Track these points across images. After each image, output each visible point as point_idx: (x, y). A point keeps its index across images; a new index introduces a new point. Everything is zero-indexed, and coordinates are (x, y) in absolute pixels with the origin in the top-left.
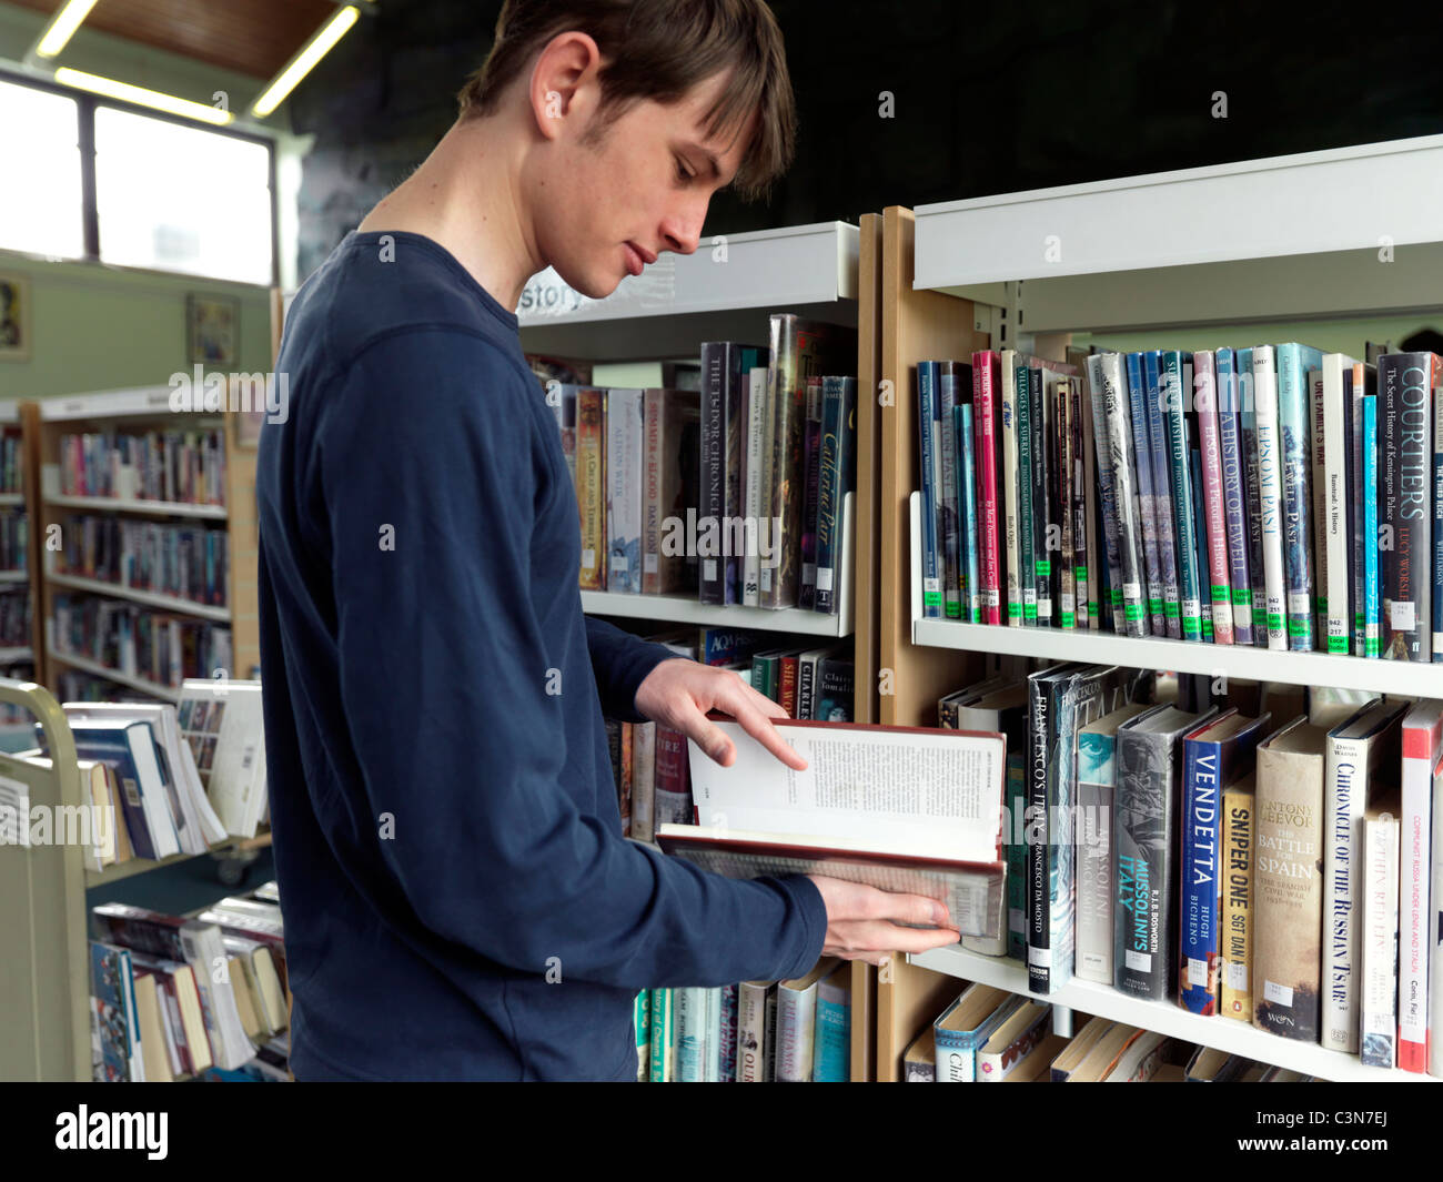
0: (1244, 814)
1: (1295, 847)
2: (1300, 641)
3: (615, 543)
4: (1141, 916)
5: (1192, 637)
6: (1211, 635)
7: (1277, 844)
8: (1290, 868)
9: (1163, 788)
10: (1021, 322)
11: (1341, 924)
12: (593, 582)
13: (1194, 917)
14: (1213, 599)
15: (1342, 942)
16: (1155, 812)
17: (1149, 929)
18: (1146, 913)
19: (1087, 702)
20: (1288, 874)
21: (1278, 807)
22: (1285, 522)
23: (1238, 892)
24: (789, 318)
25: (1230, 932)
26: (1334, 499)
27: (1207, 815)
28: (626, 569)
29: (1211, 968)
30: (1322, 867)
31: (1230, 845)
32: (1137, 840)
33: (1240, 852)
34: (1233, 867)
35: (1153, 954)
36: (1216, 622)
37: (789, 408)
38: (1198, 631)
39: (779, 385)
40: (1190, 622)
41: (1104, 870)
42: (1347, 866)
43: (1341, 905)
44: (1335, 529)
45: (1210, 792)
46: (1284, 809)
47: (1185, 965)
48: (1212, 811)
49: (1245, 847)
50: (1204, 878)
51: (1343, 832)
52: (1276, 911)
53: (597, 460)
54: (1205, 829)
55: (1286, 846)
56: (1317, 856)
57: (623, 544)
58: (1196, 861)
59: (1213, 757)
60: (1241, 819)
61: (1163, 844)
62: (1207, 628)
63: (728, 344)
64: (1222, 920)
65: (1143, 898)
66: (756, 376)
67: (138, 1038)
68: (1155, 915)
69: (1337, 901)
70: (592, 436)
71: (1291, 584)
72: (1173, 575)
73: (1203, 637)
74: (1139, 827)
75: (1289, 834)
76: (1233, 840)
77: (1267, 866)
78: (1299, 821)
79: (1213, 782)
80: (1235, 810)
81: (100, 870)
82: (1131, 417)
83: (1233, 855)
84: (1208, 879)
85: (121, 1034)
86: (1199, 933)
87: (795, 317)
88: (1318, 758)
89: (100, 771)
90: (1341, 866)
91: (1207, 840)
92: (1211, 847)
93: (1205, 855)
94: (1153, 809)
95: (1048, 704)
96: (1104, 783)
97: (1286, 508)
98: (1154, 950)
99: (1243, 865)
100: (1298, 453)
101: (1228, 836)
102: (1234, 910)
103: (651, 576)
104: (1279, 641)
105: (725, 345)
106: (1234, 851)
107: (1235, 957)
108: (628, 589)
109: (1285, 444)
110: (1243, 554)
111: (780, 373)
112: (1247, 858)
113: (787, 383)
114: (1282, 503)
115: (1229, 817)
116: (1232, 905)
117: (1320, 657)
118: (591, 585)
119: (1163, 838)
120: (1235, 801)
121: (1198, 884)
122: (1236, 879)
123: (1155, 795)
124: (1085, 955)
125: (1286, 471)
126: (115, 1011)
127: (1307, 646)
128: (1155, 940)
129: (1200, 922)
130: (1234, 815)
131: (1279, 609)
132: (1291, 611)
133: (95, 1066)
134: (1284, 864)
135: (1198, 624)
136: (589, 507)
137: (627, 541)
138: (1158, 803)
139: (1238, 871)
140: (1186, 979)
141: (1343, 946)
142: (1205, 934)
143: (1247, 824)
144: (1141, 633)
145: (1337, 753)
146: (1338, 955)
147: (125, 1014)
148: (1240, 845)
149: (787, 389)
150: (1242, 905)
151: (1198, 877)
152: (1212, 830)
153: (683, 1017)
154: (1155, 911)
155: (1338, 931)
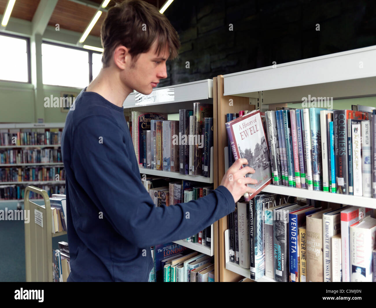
0: (304, 234)
1: (315, 244)
2: (316, 188)
3: (164, 159)
4: (279, 261)
5: (291, 186)
6: (295, 186)
7: (311, 243)
8: (315, 250)
9: (284, 226)
10: (263, 102)
11: (327, 266)
12: (159, 168)
13: (292, 262)
14: (295, 176)
15: (328, 271)
16: (282, 233)
17: (281, 264)
18: (280, 260)
19: (269, 202)
20: (314, 251)
21: (311, 233)
22: (312, 155)
23: (303, 256)
24: (197, 103)
25: (302, 267)
26: (324, 150)
27: (294, 234)
28: (167, 165)
29: (296, 276)
30: (322, 250)
31: (301, 243)
32: (278, 240)
33: (303, 245)
34: (302, 249)
35: (283, 271)
36: (296, 182)
37: (198, 126)
38: (292, 184)
39: (196, 120)
40: (290, 182)
41: (271, 248)
42: (329, 250)
43: (327, 261)
44: (324, 157)
45: (295, 228)
46: (313, 233)
47: (290, 275)
48: (295, 233)
49: (305, 243)
50: (294, 251)
51: (327, 241)
52: (312, 262)
53: (160, 138)
54: (294, 238)
55: (313, 244)
56: (321, 247)
57: (166, 159)
58: (292, 247)
59: (295, 218)
60: (303, 236)
61: (285, 241)
62: (294, 184)
63: (185, 110)
64: (299, 263)
65: (280, 256)
66: (191, 118)
67: (62, 274)
68: (283, 261)
69: (326, 260)
70: (159, 132)
71: (314, 172)
72: (286, 169)
73: (293, 186)
74: (279, 236)
75: (314, 240)
76: (302, 241)
77: (310, 249)
78: (316, 237)
79: (296, 225)
80: (302, 233)
81: (55, 233)
82: (276, 127)
83: (302, 246)
84: (295, 251)
85: (58, 272)
86: (293, 266)
87: (199, 103)
88: (321, 220)
89: (55, 210)
90: (327, 250)
91: (294, 241)
92: (295, 243)
93: (294, 245)
94: (281, 232)
95: (253, 202)
96: (271, 224)
97: (312, 152)
98: (283, 270)
99: (304, 248)
100: (315, 137)
101: (300, 240)
102: (302, 261)
103: (172, 167)
104: (311, 187)
105: (184, 110)
106: (302, 244)
107: (303, 274)
108: (167, 170)
109: (312, 134)
110: (303, 164)
111: (196, 117)
112: (305, 246)
113: (197, 119)
114: (311, 151)
115: (300, 235)
116: (302, 259)
117: (321, 192)
118: (159, 169)
119: (284, 239)
120: (302, 231)
121: (293, 253)
122: (303, 252)
123: (282, 228)
124: (268, 270)
125: (312, 142)
126: (57, 266)
127: (318, 189)
128: (283, 267)
129: (293, 263)
130: (302, 235)
131: (311, 179)
132: (314, 180)
133: (53, 279)
134: (313, 249)
135: (292, 182)
136: (158, 150)
137: (167, 158)
138: (283, 230)
139: (303, 250)
140: (290, 279)
141: (328, 272)
142: (294, 267)
143: (305, 237)
144: (278, 185)
145: (325, 219)
146: (327, 275)
147: (59, 268)
148: (303, 243)
149: (197, 121)
150: (304, 259)
151: (292, 251)
152: (295, 238)
153: (178, 279)
154: (283, 259)
155: (327, 268)
